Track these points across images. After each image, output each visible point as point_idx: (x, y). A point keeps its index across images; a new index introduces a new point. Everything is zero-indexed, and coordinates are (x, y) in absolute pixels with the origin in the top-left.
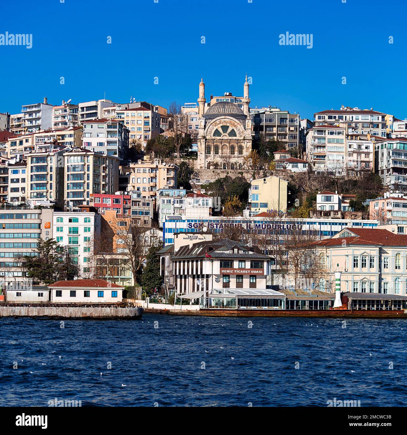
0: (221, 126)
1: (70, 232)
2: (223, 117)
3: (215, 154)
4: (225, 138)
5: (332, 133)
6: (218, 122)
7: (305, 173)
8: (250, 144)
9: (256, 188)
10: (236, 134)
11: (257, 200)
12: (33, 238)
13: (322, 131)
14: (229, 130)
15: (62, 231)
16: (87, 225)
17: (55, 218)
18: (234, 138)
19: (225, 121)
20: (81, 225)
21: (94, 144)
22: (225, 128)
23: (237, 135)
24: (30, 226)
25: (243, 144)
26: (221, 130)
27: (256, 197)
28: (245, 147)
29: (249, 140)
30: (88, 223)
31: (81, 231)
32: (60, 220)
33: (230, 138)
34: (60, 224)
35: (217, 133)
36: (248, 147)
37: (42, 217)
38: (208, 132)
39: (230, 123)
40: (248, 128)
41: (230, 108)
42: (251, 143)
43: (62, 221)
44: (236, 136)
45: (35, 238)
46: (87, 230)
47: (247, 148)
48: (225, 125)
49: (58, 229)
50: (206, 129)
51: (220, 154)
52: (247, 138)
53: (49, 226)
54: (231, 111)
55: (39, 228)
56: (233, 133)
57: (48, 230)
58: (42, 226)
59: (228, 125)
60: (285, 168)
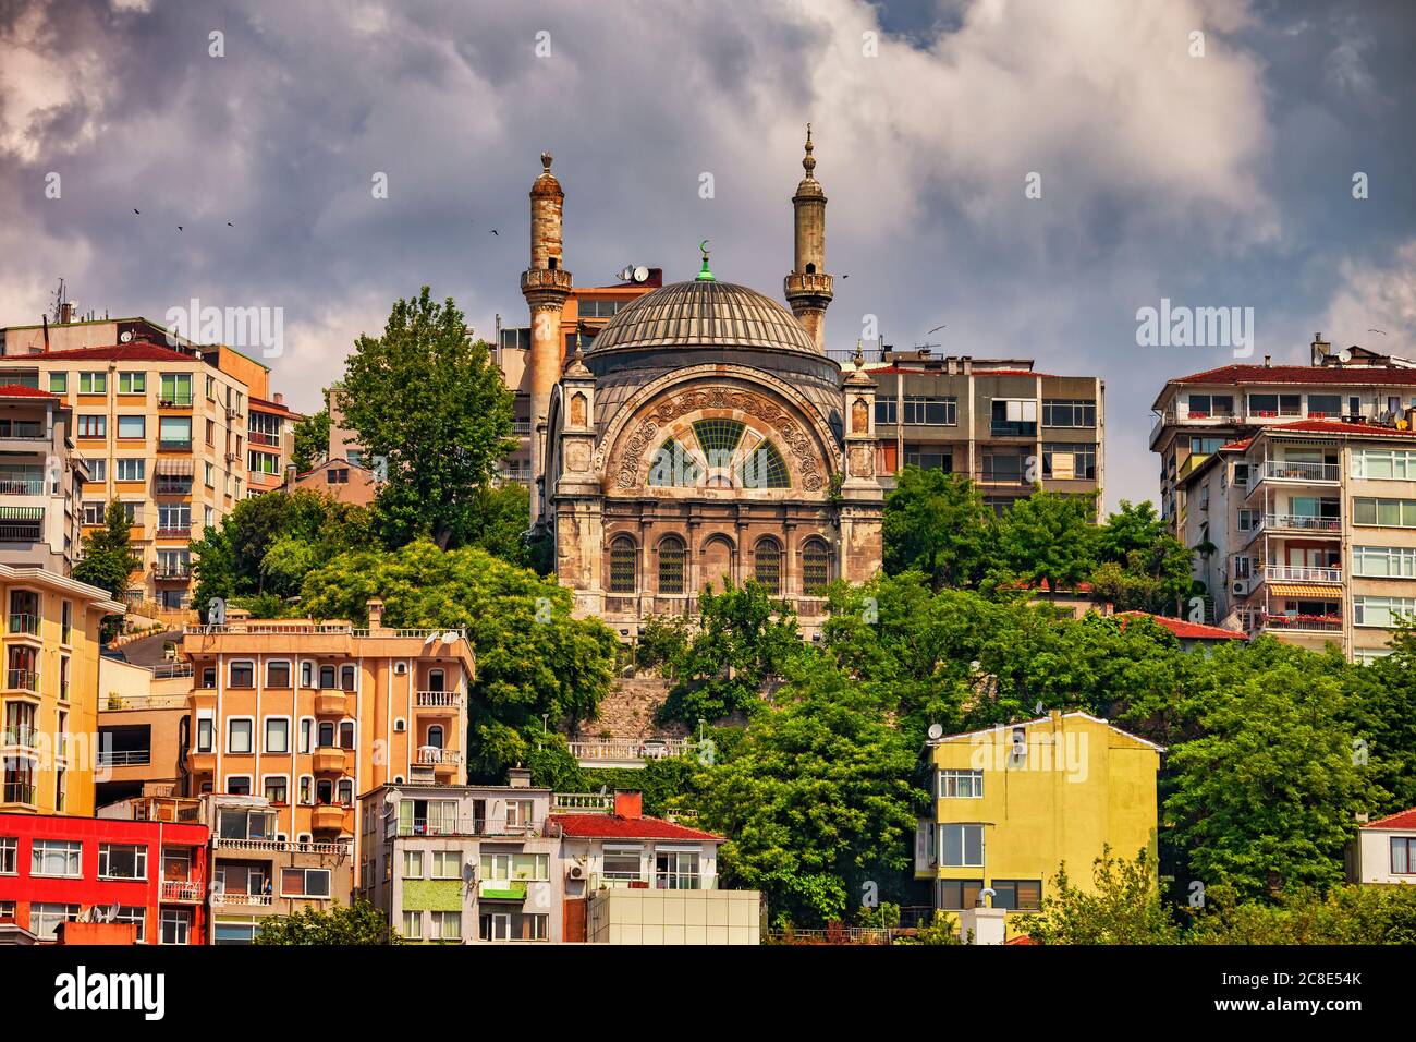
0: (697, 425)
2: (708, 369)
3: (663, 589)
4: (721, 495)
6: (678, 401)
8: (873, 535)
10: (784, 472)
14: (745, 448)
18: (775, 494)
19: (719, 396)
22: (718, 437)
23: (795, 476)
25: (826, 533)
26: (691, 447)
28: (841, 548)
29: (865, 505)
33: (749, 495)
36: (862, 551)
38: (617, 456)
39: (750, 406)
40: (861, 435)
41: (745, 321)
42: (878, 527)
44: (787, 485)
47: (859, 556)
48: (722, 414)
50: (609, 439)
51: (689, 589)
52: (853, 496)
54: (753, 334)
59: (738, 414)
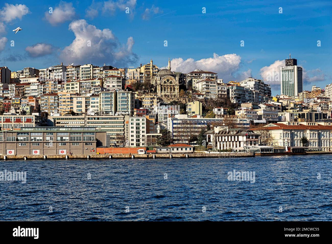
1: (136, 125)
2: (167, 76)
3: (164, 91)
4: (168, 84)
5: (212, 83)
6: (165, 78)
7: (203, 99)
8: (178, 87)
9: (190, 105)
11: (191, 110)
12: (121, 127)
13: (207, 82)
14: (170, 81)
15: (133, 124)
16: (143, 122)
17: (130, 119)
18: (172, 84)
19: (168, 78)
20: (141, 122)
21: (111, 86)
22: (168, 80)
24: (120, 123)
25: (175, 87)
26: (166, 81)
27: (190, 109)
28: (176, 88)
29: (178, 85)
30: (143, 121)
31: (141, 124)
32: (132, 120)
33: (170, 84)
34: (132, 122)
35: (165, 82)
37: (125, 119)
38: (161, 82)
39: (170, 78)
40: (177, 80)
43: (133, 120)
45: (122, 127)
46: (143, 124)
47: (177, 89)
49: (131, 124)
51: (166, 91)
53: (128, 122)
55: (124, 123)
56: (171, 83)
57: (127, 124)
58: (125, 123)
60: (195, 97)
